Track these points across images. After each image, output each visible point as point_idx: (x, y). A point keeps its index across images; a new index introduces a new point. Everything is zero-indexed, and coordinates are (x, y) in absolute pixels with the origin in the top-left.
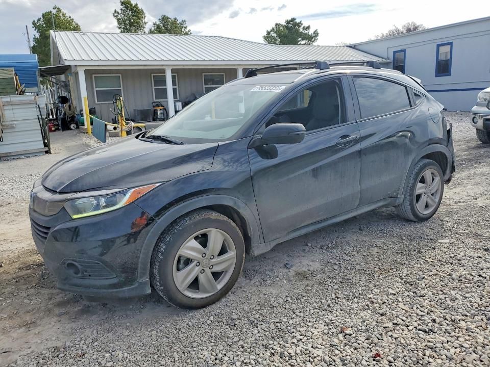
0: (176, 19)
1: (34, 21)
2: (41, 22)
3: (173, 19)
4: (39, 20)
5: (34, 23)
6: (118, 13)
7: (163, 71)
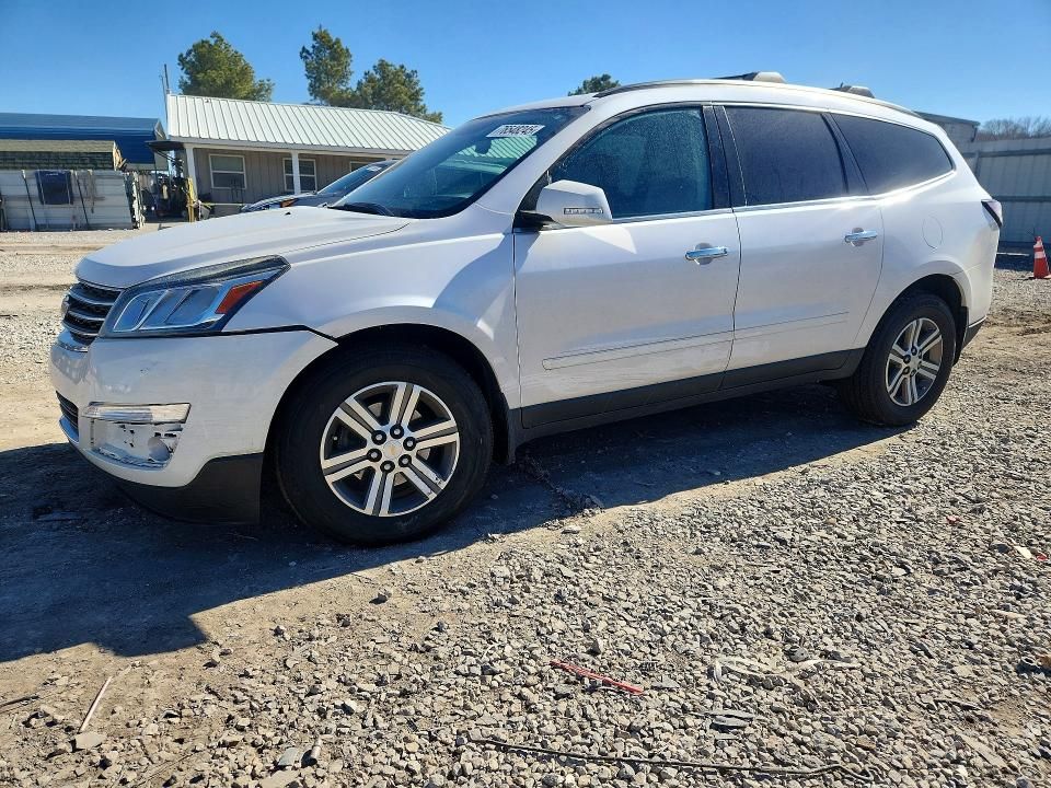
0: (402, 67)
1: (181, 55)
2: (192, 58)
3: (398, 67)
4: (189, 53)
5: (182, 60)
6: (308, 52)
7: (290, 155)
